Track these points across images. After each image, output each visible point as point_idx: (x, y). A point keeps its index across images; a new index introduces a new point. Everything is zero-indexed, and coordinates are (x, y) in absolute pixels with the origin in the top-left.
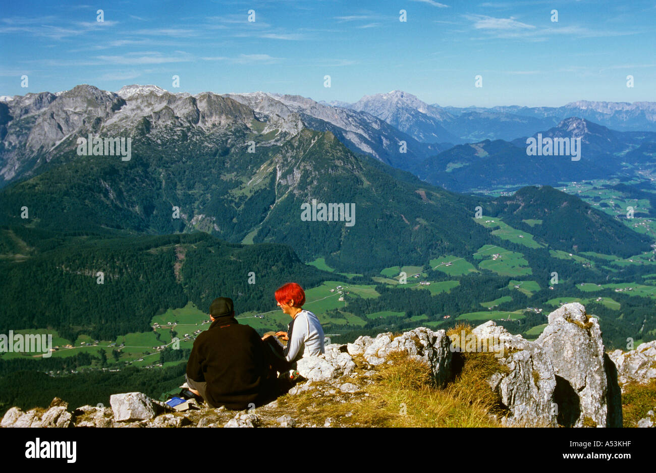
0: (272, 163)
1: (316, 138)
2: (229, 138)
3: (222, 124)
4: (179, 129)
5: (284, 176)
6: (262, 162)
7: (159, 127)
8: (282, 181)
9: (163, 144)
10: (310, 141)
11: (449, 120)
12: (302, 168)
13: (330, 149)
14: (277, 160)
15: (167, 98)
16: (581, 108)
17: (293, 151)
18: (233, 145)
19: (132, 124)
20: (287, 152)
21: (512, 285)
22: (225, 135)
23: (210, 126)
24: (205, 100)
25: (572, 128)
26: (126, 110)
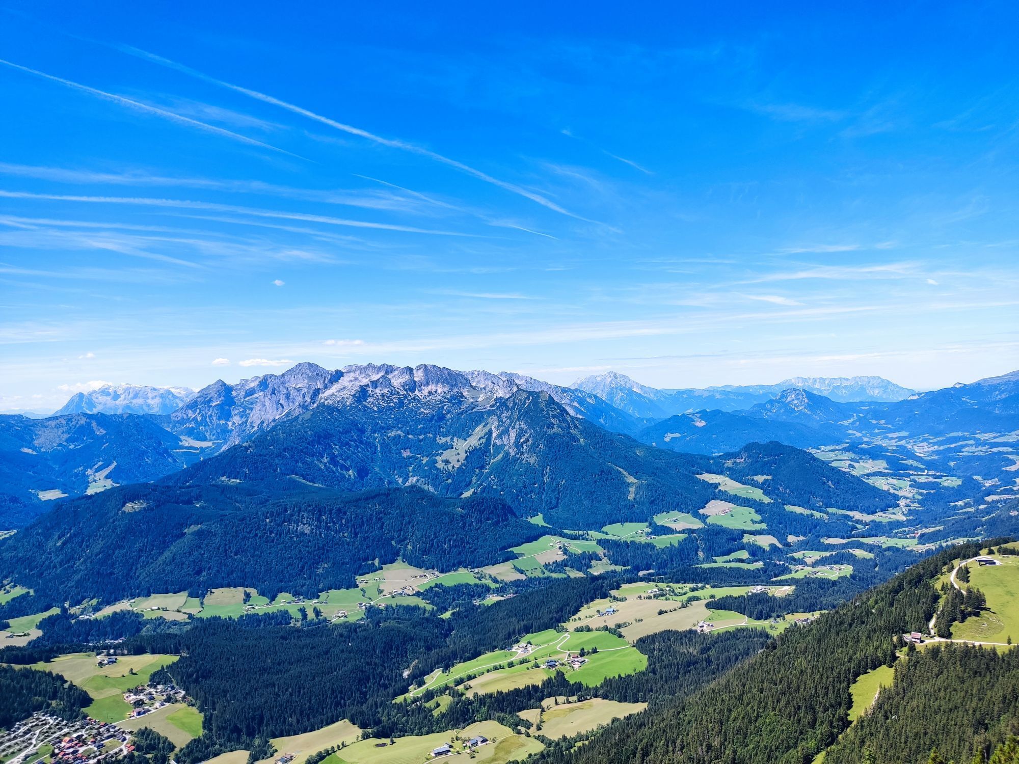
0: (486, 425)
1: (531, 398)
2: (445, 405)
3: (438, 392)
4: (395, 396)
5: (500, 436)
6: (477, 425)
7: (375, 396)
8: (497, 441)
9: (380, 411)
10: (525, 401)
11: (663, 399)
12: (517, 427)
13: (544, 408)
14: (492, 421)
15: (385, 368)
16: (797, 384)
17: (508, 412)
18: (449, 412)
19: (349, 393)
20: (502, 413)
21: (747, 539)
22: (441, 402)
23: (427, 394)
24: (422, 369)
25: (791, 399)
26: (345, 381)
